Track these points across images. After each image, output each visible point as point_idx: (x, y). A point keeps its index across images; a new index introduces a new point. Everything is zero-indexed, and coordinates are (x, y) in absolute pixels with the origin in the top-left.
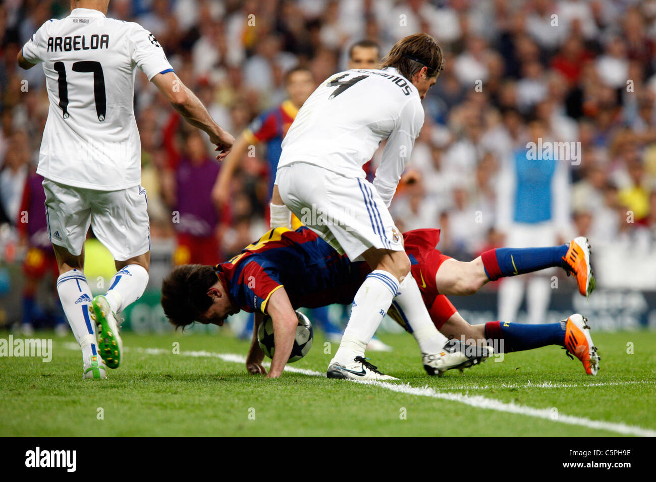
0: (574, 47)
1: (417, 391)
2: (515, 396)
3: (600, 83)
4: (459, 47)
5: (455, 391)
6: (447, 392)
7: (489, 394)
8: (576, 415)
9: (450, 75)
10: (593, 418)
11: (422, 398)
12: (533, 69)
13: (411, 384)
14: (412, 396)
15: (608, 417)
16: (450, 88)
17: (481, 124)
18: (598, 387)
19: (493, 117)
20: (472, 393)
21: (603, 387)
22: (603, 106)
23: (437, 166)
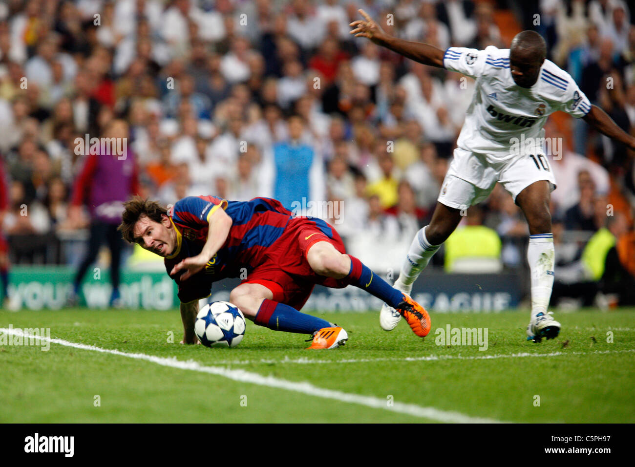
0: (330, 47)
1: (182, 365)
2: (273, 370)
3: (355, 81)
4: (224, 47)
5: (218, 365)
6: (210, 365)
7: (250, 368)
8: (331, 388)
9: (216, 72)
10: (346, 391)
11: (188, 372)
12: (293, 67)
13: (177, 358)
14: (178, 369)
15: (359, 391)
16: (216, 84)
17: (245, 119)
18: (350, 363)
19: (254, 112)
20: (234, 367)
21: (354, 363)
22: (356, 103)
23: (202, 157)
